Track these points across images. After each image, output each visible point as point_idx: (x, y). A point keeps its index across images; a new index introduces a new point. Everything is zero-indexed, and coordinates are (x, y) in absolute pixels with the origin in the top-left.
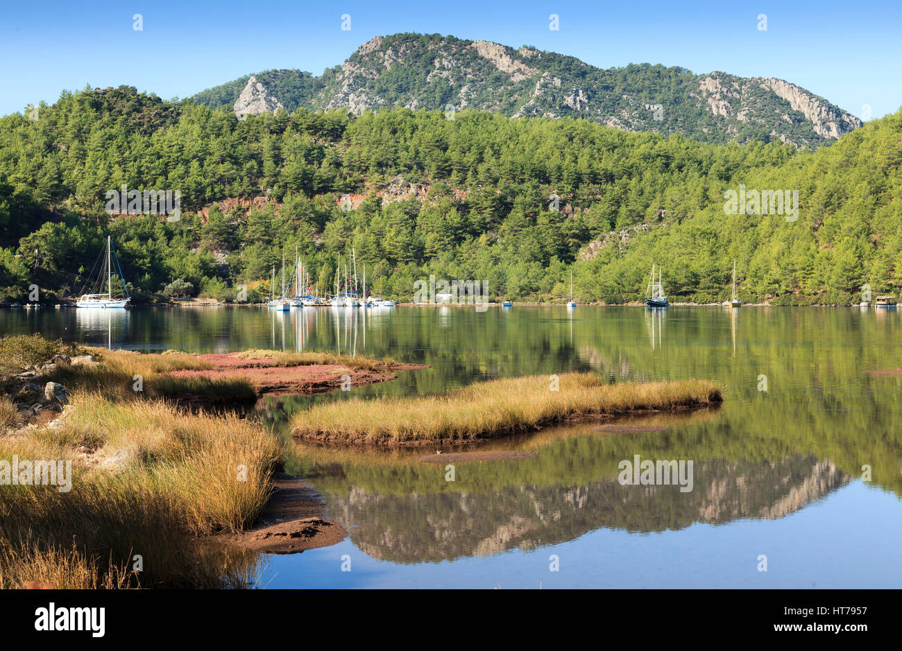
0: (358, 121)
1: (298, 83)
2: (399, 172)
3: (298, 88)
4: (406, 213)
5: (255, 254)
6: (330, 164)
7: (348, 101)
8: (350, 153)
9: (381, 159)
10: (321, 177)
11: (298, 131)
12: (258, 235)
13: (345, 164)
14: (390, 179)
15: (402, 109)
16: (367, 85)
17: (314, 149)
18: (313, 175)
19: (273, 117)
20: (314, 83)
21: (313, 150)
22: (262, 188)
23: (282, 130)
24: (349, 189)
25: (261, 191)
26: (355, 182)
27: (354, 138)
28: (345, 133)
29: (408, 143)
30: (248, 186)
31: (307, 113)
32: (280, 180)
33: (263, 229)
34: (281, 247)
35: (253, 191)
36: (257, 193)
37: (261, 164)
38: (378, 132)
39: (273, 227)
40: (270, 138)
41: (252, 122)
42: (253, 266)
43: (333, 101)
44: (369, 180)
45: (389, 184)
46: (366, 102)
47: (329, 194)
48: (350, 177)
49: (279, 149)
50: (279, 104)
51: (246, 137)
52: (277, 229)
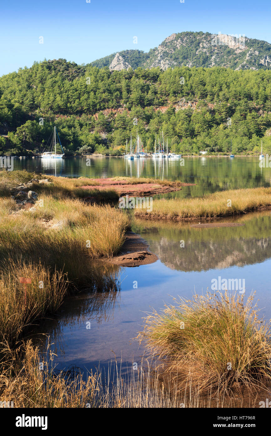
0: (165, 73)
1: (138, 55)
2: (183, 96)
3: (138, 58)
4: (186, 115)
5: (118, 134)
6: (152, 93)
7: (160, 63)
8: (161, 88)
9: (175, 90)
10: (148, 99)
11: (138, 78)
12: (120, 125)
13: (159, 93)
14: (179, 99)
15: (185, 67)
16: (169, 56)
17: (145, 86)
18: (144, 98)
19: (126, 72)
20: (145, 55)
21: (144, 87)
22: (122, 104)
23: (131, 78)
24: (161, 104)
25: (121, 105)
26: (163, 101)
27: (163, 80)
28: (159, 78)
29: (187, 83)
30: (116, 103)
31: (142, 70)
32: (130, 100)
33: (122, 122)
34: (130, 131)
35: (118, 106)
36: (120, 106)
37: (121, 93)
38: (174, 78)
39: (127, 122)
40: (125, 81)
41: (117, 74)
42: (118, 139)
43: (153, 64)
44: (170, 100)
45: (179, 102)
46: (169, 64)
47: (152, 106)
48: (161, 98)
49: (129, 86)
50: (129, 66)
51: (115, 81)
52: (128, 123)
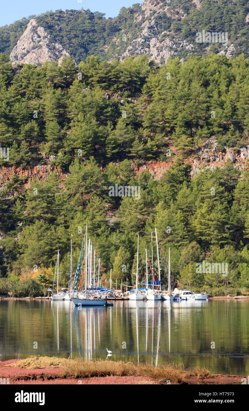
0: (161, 71)
1: (87, 25)
2: (212, 134)
3: (88, 32)
4: (221, 184)
5: (34, 236)
6: (127, 125)
7: (148, 46)
8: (151, 111)
9: (190, 118)
10: (115, 140)
11: (87, 84)
12: (38, 213)
13: (146, 124)
14: (201, 143)
15: (216, 56)
16: (172, 27)
17: (107, 106)
18: (106, 138)
19: (57, 69)
20: (107, 24)
21: (106, 108)
22: (44, 155)
23: (68, 84)
24: (151, 155)
25: (42, 158)
26: (158, 146)
27: (157, 92)
28: (145, 86)
29: (223, 98)
30: (27, 153)
31: (99, 63)
32: (65, 145)
33: (45, 205)
34: (67, 227)
35: (33, 159)
36: (39, 160)
37: (42, 124)
38: (187, 85)
39: (57, 203)
40: (54, 93)
41: (32, 75)
42: (33, 250)
43: (130, 47)
44: (176, 144)
45: (200, 149)
46: (171, 48)
47: (126, 162)
48: (152, 140)
49: (64, 106)
50: (64, 52)
51: (25, 93)
52: (62, 205)
